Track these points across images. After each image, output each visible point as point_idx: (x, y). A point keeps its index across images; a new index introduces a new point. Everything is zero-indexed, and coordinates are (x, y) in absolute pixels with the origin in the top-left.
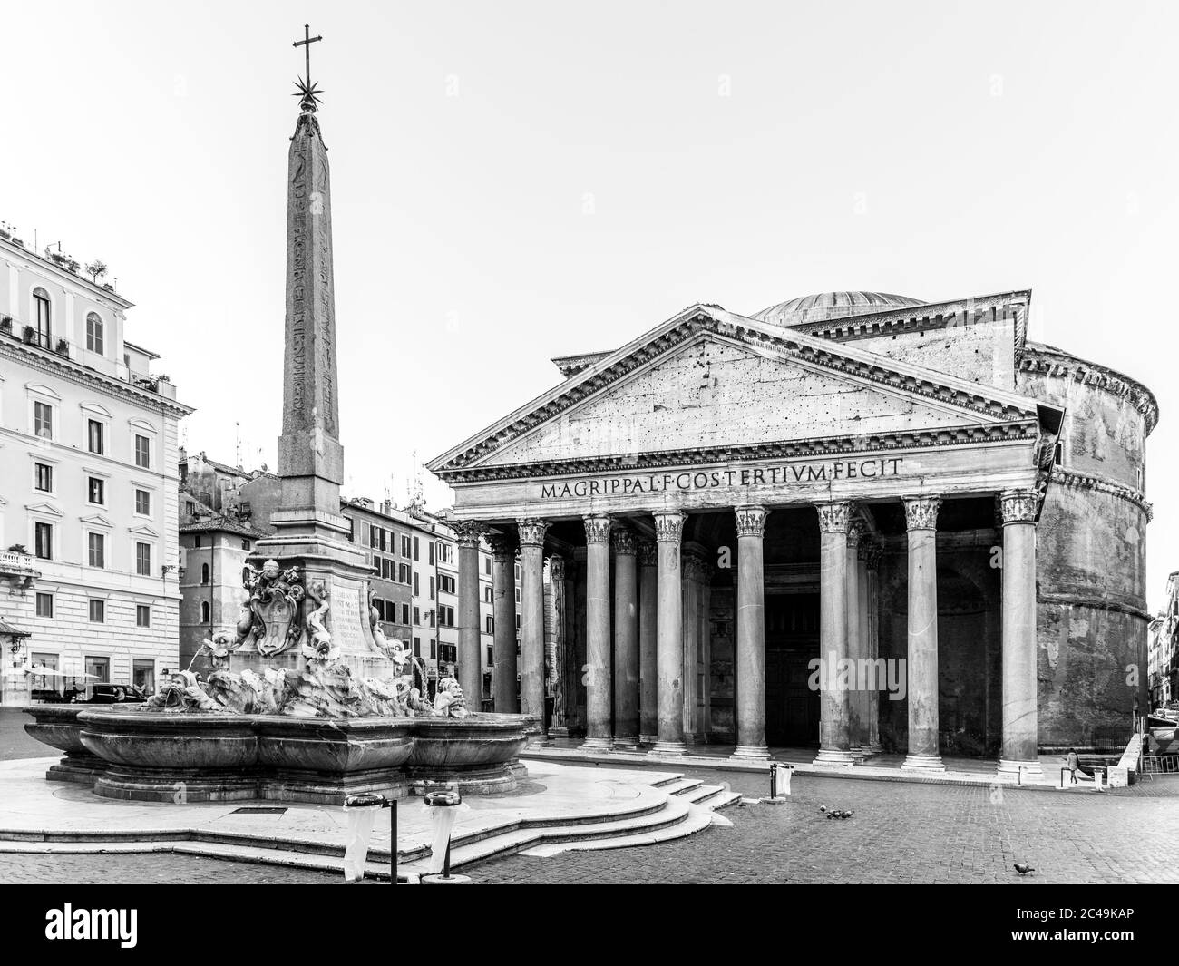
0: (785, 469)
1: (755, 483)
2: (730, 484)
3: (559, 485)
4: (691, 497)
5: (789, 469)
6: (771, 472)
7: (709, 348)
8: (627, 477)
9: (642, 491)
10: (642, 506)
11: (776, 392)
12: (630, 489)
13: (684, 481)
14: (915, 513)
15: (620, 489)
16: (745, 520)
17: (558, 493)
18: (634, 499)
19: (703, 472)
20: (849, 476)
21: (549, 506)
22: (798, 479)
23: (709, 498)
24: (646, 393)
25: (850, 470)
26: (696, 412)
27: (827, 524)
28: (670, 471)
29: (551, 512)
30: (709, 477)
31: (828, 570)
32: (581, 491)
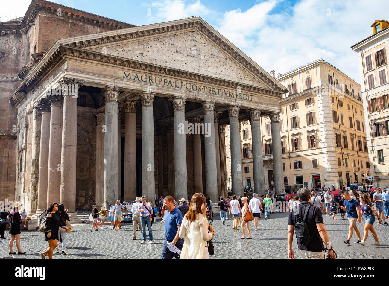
0: (222, 90)
1: (213, 93)
2: (205, 92)
3: (133, 74)
4: (192, 94)
5: (223, 91)
6: (218, 91)
7: (196, 35)
8: (165, 78)
9: (172, 85)
10: (172, 93)
11: (219, 61)
12: (167, 84)
13: (188, 85)
14: (257, 115)
15: (162, 83)
16: (211, 107)
17: (132, 77)
18: (169, 89)
19: (196, 84)
20: (240, 98)
21: (128, 83)
22: (226, 95)
23: (198, 96)
24: (173, 43)
25: (240, 96)
26: (192, 59)
27: (235, 114)
28: (184, 80)
29: (128, 86)
30: (198, 87)
31: (237, 131)
32: (144, 79)
